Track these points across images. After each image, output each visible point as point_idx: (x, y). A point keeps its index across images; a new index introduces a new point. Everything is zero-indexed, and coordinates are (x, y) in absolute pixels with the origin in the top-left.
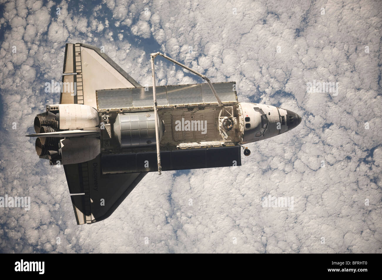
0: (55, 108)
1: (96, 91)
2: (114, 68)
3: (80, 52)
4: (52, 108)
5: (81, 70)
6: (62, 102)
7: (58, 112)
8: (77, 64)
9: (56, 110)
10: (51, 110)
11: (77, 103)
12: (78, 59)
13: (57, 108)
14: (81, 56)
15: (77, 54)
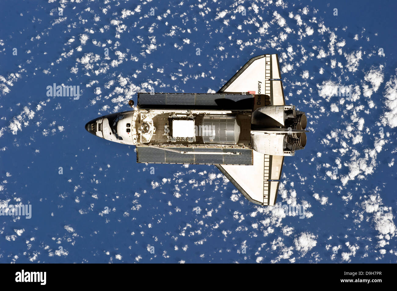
0: (287, 153)
1: (253, 165)
2: (236, 182)
3: (264, 198)
4: (289, 153)
5: (264, 183)
6: (282, 158)
7: (284, 150)
8: (267, 188)
9: (286, 152)
10: (290, 152)
11: (270, 155)
12: (266, 193)
13: (285, 153)
14: (264, 195)
15: (267, 197)
